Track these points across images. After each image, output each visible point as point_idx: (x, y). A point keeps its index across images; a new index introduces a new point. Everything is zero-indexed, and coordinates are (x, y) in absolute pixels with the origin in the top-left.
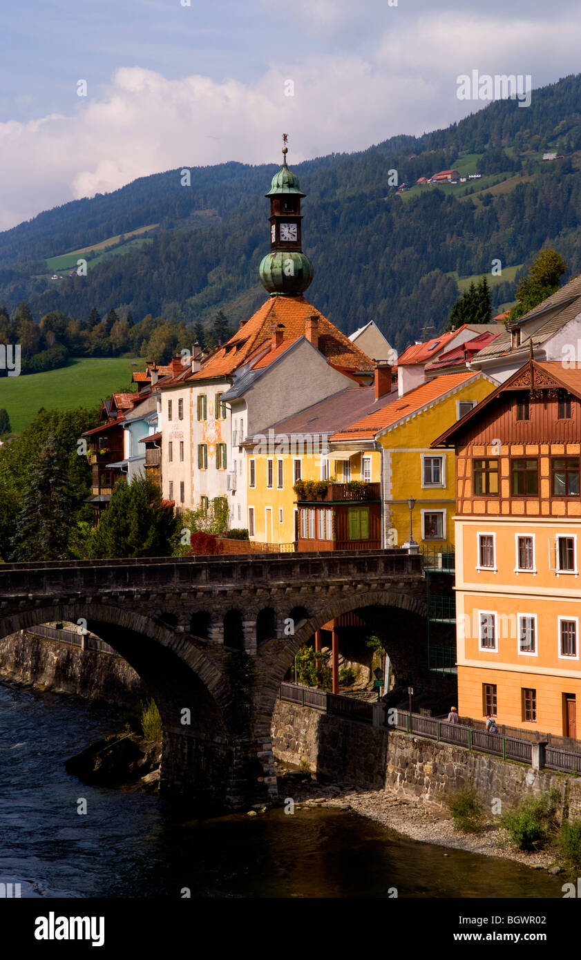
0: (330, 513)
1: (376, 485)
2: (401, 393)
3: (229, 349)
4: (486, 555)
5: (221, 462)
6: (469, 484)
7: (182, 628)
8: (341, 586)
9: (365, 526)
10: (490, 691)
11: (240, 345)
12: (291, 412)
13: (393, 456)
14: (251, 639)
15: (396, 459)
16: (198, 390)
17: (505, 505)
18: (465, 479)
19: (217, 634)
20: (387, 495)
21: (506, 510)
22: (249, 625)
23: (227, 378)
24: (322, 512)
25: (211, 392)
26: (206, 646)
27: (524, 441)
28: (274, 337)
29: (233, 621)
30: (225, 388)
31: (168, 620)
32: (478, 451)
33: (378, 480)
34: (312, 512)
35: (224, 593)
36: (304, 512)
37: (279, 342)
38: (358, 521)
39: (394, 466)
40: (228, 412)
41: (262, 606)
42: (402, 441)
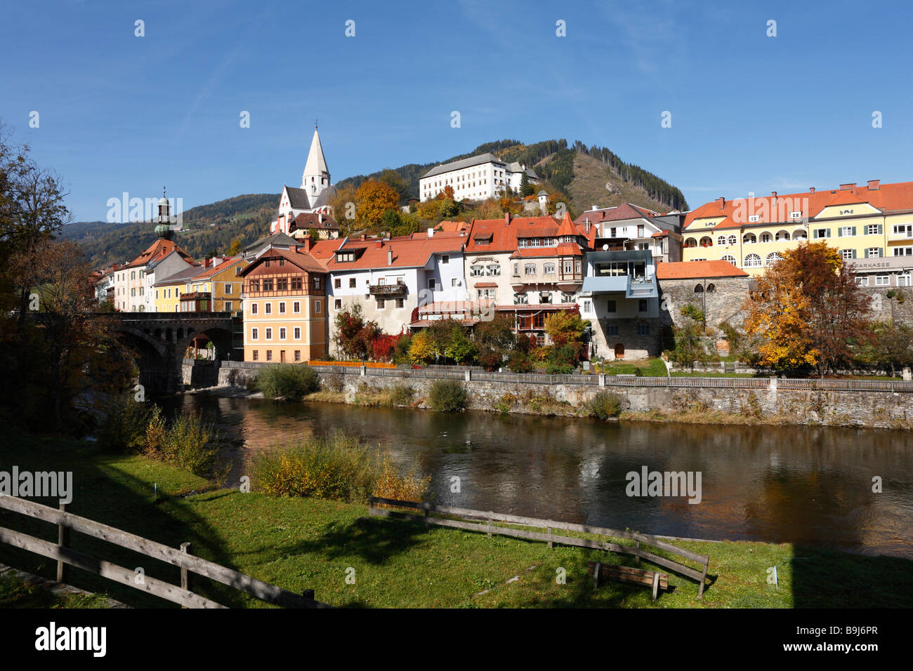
0: (194, 302)
1: (210, 293)
2: (214, 266)
3: (143, 256)
4: (255, 310)
5: (142, 293)
6: (248, 288)
7: (151, 334)
8: (205, 321)
9: (206, 306)
10: (255, 353)
11: (148, 254)
12: (170, 275)
13: (216, 284)
14: (175, 338)
15: (216, 285)
16: (131, 270)
17: (261, 294)
18: (247, 286)
19: (163, 336)
20: (213, 296)
21: (261, 295)
22: (175, 333)
23: (146, 264)
24: (190, 302)
25: (137, 270)
26: (160, 340)
27: (268, 273)
28: (162, 251)
29: (169, 332)
30: (144, 268)
31: (147, 331)
32: (252, 277)
33: (210, 291)
34: (186, 303)
35: (166, 322)
36: (183, 303)
37: (164, 253)
38: (204, 304)
39: (216, 287)
40: (145, 276)
41: (178, 327)
42: (218, 279)
